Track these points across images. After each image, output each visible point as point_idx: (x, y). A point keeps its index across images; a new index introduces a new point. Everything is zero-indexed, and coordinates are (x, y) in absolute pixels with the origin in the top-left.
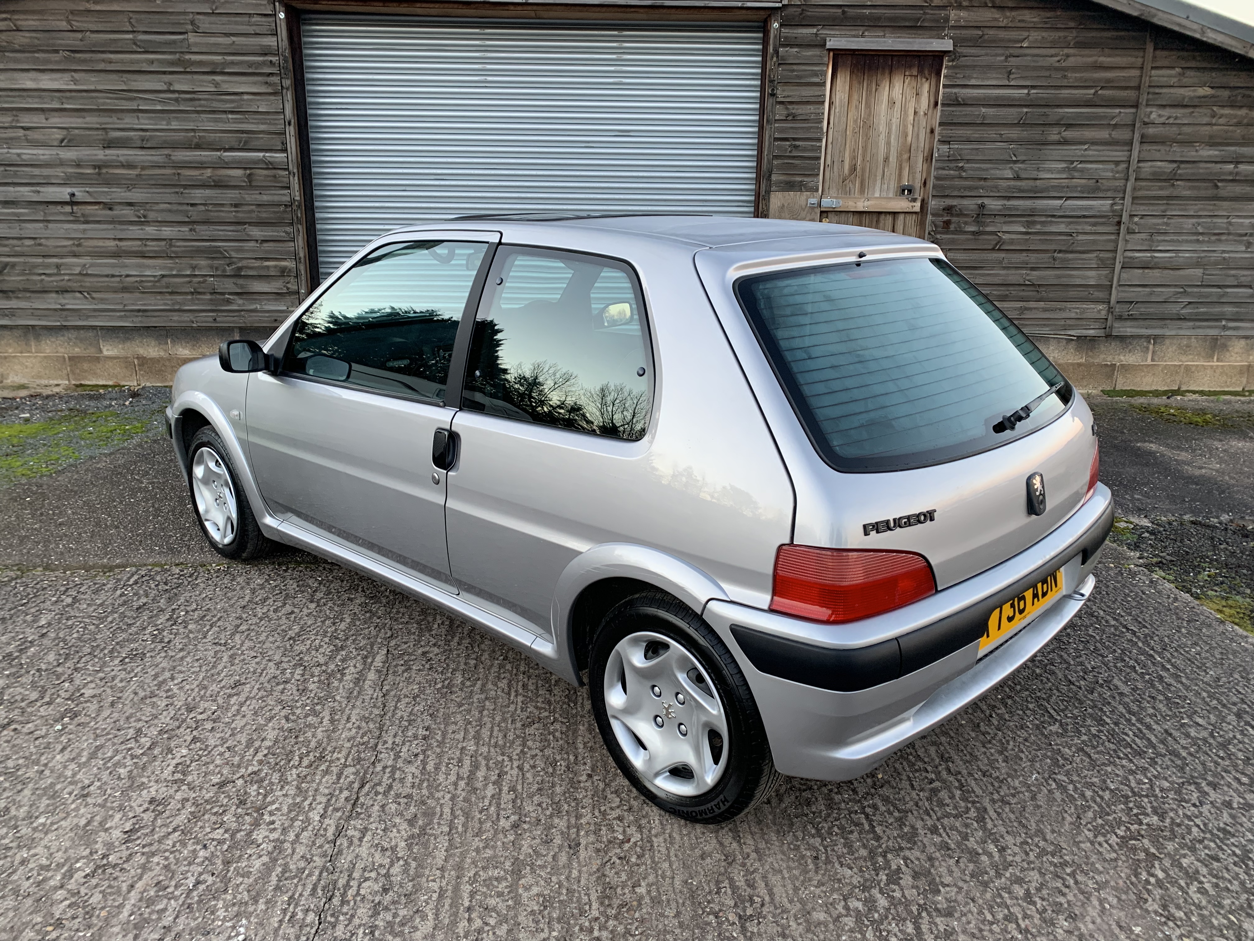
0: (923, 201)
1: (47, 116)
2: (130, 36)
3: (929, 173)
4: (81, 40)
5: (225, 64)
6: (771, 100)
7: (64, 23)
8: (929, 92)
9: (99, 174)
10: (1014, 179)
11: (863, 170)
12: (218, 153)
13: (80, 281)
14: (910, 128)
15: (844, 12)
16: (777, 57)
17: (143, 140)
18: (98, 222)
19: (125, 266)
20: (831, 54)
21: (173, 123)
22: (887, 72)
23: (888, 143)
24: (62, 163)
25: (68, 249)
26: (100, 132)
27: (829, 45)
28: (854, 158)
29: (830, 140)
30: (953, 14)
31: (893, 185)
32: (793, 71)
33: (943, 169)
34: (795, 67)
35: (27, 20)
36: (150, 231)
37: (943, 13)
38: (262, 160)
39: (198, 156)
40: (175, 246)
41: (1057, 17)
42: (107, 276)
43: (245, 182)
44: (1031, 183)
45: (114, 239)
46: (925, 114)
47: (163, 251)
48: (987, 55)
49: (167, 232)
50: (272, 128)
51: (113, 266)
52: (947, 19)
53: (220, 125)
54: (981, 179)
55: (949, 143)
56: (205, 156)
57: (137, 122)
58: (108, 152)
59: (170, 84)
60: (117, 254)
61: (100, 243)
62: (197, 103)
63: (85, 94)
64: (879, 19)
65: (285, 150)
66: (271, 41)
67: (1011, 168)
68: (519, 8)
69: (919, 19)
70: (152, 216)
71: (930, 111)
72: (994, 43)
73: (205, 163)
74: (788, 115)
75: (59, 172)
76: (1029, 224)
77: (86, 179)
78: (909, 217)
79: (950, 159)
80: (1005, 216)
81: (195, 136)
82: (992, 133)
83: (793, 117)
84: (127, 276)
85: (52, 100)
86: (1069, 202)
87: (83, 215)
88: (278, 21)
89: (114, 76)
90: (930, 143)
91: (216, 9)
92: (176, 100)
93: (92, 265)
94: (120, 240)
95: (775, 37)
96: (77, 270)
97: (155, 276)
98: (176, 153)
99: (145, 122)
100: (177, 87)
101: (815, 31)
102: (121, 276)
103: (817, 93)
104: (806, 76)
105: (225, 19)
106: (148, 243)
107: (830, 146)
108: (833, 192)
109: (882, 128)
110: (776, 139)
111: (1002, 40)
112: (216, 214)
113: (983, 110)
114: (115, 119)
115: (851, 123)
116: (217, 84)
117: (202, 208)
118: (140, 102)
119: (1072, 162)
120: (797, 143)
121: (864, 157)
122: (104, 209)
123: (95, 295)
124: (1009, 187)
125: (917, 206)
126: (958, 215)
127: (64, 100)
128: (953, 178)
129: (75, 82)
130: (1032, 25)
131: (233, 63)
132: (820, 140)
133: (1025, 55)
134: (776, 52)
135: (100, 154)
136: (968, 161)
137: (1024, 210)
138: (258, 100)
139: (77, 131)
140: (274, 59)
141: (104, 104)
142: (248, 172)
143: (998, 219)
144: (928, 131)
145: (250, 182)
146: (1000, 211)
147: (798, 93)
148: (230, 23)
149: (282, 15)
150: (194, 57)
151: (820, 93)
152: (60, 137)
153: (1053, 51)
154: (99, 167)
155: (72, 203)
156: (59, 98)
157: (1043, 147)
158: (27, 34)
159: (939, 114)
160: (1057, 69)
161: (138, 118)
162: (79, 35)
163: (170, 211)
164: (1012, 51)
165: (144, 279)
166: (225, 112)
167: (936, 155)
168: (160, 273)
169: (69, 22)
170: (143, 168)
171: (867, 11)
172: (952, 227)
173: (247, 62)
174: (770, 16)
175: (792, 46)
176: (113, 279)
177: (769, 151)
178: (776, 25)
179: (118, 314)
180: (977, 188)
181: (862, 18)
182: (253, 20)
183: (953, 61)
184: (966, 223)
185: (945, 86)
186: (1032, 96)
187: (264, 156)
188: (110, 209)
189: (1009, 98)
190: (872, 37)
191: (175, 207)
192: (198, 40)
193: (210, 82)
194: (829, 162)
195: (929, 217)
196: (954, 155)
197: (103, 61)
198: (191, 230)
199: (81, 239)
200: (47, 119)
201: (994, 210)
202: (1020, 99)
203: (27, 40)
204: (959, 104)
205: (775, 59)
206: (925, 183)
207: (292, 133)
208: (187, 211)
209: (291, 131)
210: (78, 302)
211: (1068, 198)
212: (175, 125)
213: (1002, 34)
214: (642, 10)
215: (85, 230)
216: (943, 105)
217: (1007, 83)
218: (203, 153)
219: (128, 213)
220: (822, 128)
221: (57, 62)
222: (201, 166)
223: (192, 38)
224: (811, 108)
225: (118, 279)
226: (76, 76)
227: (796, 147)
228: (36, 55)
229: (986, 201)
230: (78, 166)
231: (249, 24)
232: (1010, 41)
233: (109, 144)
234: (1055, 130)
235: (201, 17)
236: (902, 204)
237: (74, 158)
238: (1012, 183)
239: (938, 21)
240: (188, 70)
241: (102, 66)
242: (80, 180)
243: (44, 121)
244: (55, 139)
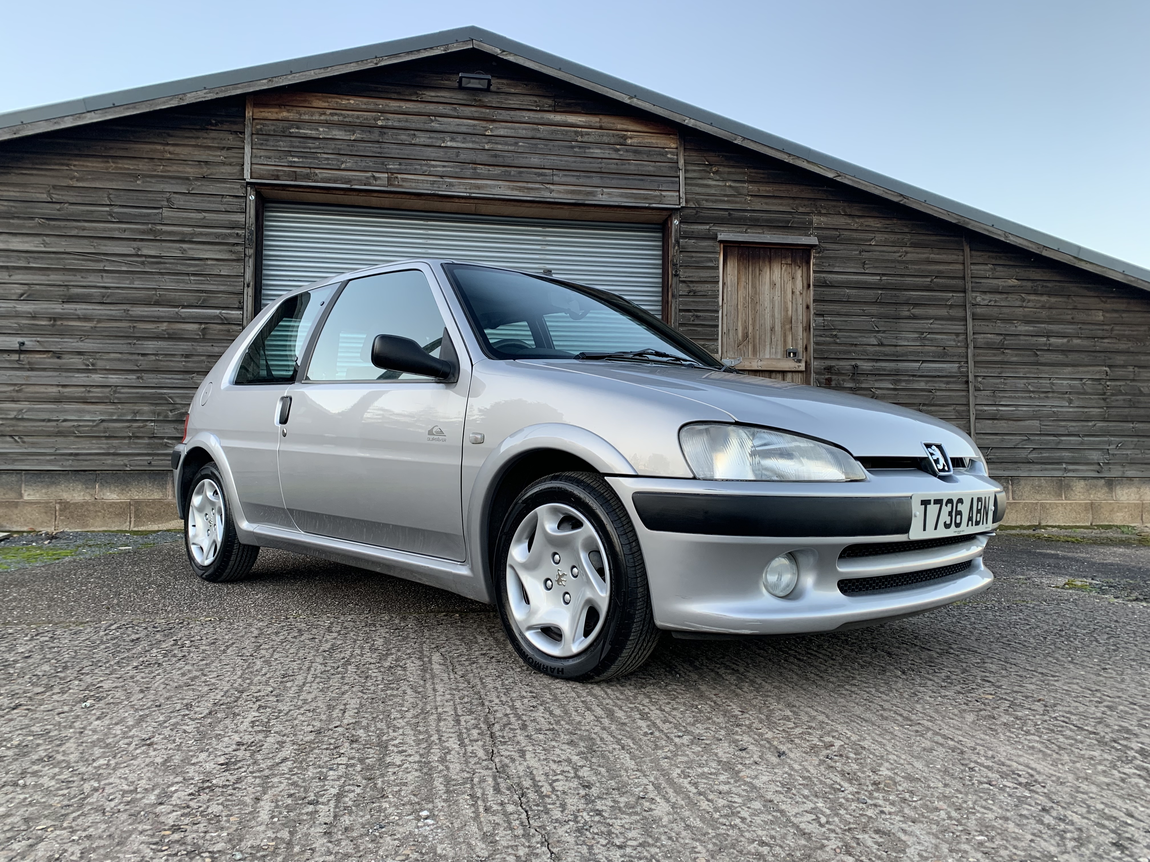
0: (806, 362)
1: (11, 273)
2: (107, 209)
3: (809, 339)
4: (58, 210)
5: (194, 234)
6: (675, 279)
7: (45, 196)
8: (802, 276)
9: (53, 325)
10: (878, 345)
11: (754, 338)
12: (177, 310)
13: (13, 426)
14: (790, 304)
15: (730, 214)
16: (679, 246)
17: (104, 297)
18: (44, 369)
19: (65, 411)
20: (722, 246)
21: (136, 283)
22: (767, 261)
23: (773, 316)
24: (17, 315)
25: (8, 394)
26: (61, 289)
27: (721, 237)
28: (745, 328)
29: (725, 313)
30: (815, 219)
31: (780, 349)
32: (692, 257)
33: (821, 336)
34: (694, 254)
35: (9, 191)
36: (97, 378)
37: (807, 218)
38: (218, 316)
39: (155, 311)
40: (120, 393)
41: (894, 224)
42: (44, 420)
43: (198, 335)
44: (893, 349)
45: (58, 385)
46: (801, 294)
47: (107, 397)
48: (845, 249)
49: (114, 379)
50: (231, 289)
51: (52, 411)
52: (811, 222)
53: (182, 285)
54: (852, 345)
55: (822, 315)
56: (163, 312)
57: (100, 280)
58: (66, 306)
59: (139, 249)
60: (57, 400)
61: (42, 389)
62: (163, 266)
63: (53, 256)
64: (758, 220)
65: (241, 308)
66: (240, 218)
67: (875, 336)
68: (463, 201)
69: (789, 222)
70: (100, 364)
71: (804, 293)
72: (849, 241)
73: (162, 317)
74: (690, 292)
75: (11, 323)
76: (895, 382)
77: (38, 330)
78: (796, 376)
79: (825, 329)
80: (876, 375)
81: (156, 294)
82: (856, 309)
83: (694, 293)
84: (65, 420)
85: (19, 260)
86: (924, 365)
87: (29, 363)
88: (248, 202)
89: (85, 241)
90: (807, 316)
91: (193, 189)
92: (143, 263)
93: (29, 410)
94: (64, 386)
95: (676, 231)
96: (12, 415)
97: (94, 421)
98: (134, 309)
99: (108, 281)
100: (145, 252)
101: (708, 227)
102: (58, 420)
103: (713, 275)
104: (702, 262)
105: (199, 198)
106: (92, 390)
107: (725, 318)
108: (731, 354)
109: (767, 304)
110: (680, 310)
111: (854, 239)
112: (165, 364)
113: (848, 291)
114: (78, 278)
115: (741, 300)
116: (184, 251)
117: (153, 358)
118: (107, 264)
119: (922, 333)
120: (699, 314)
121: (754, 325)
122: (51, 357)
123: (26, 439)
124: (876, 352)
125: (802, 367)
126: (836, 374)
127: (31, 260)
128: (829, 344)
129: (45, 244)
130: (876, 229)
131: (201, 234)
132: (718, 311)
133: (875, 251)
134: (677, 242)
135: (58, 308)
136: (840, 330)
137: (891, 371)
138: (221, 265)
139: (38, 287)
140: (240, 232)
141: (70, 264)
142: (203, 326)
143: (870, 378)
144: (805, 307)
145: (203, 335)
146: (871, 370)
147: (697, 274)
148: (203, 201)
149: (252, 197)
150: (165, 228)
151: (715, 275)
152: (20, 291)
153: (895, 249)
154: (55, 319)
155: (20, 352)
156: (26, 258)
157: (898, 321)
158: (6, 203)
159: (812, 293)
160: (899, 262)
161: (102, 276)
162: (58, 206)
163: (119, 360)
164: (864, 247)
165: (81, 424)
166: (188, 274)
167: (813, 325)
168: (99, 418)
169: (49, 194)
170: (99, 321)
171: (748, 215)
172: (833, 384)
173: (216, 233)
174: (670, 216)
175: (690, 238)
176: (49, 424)
177: (675, 320)
178: (676, 222)
179: (48, 458)
180: (850, 352)
181: (745, 219)
182: (225, 200)
183: (819, 253)
184: (844, 380)
185: (814, 272)
186: (883, 282)
187: (220, 313)
188: (59, 358)
189: (866, 282)
190: (753, 233)
191: (125, 357)
192: (171, 214)
193: (177, 249)
194: (725, 330)
195: (813, 375)
196: (827, 325)
197: (76, 228)
198: (138, 378)
199: (22, 385)
200: (10, 276)
201: (866, 370)
202: (875, 284)
203: (6, 208)
204: (828, 286)
205: (676, 248)
206: (806, 348)
207: (250, 293)
208: (137, 360)
209: (249, 292)
210: (7, 446)
211: (924, 361)
212: (137, 284)
213: (855, 235)
214: (566, 207)
215: (28, 377)
216: (814, 285)
217: (863, 271)
218: (161, 309)
219: (77, 361)
220: (718, 302)
221: (30, 228)
222: (158, 320)
223: (166, 213)
224: (709, 286)
225: (54, 424)
226: (47, 239)
227: (697, 316)
228: (11, 221)
229: (859, 363)
230: (34, 318)
231: (221, 203)
232: (861, 240)
233: (69, 299)
234: (906, 308)
235: (177, 196)
236: (789, 364)
237: (31, 311)
238: (877, 348)
239: (804, 223)
240: (158, 238)
241: (74, 232)
242: (32, 330)
243: (7, 277)
244: (15, 294)
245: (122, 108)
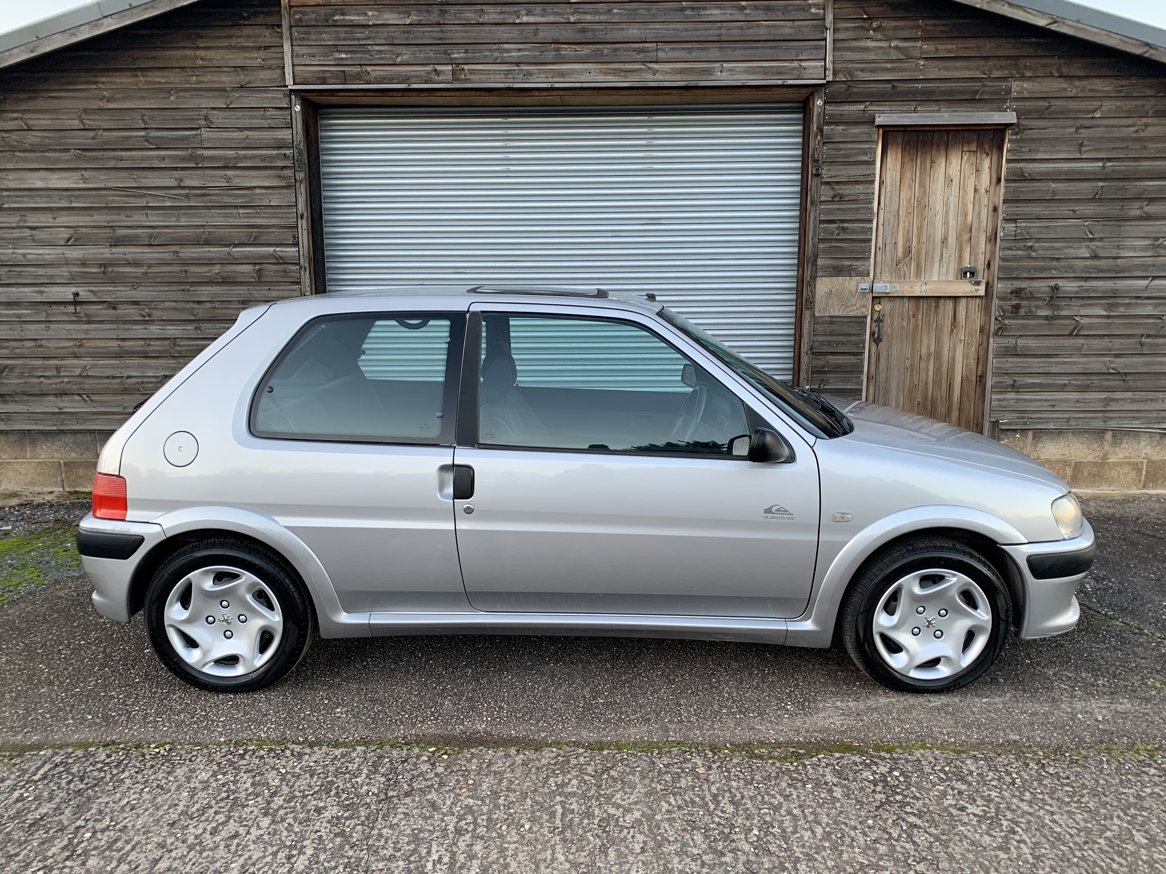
0: (987, 284)
1: (55, 215)
2: (143, 133)
3: (993, 253)
4: (93, 138)
5: (238, 158)
6: (815, 180)
7: (76, 122)
8: (990, 168)
9: (104, 273)
10: (1091, 258)
11: (919, 253)
12: (228, 249)
13: (79, 384)
14: (970, 206)
15: (894, 87)
16: (822, 136)
17: (151, 238)
18: (102, 322)
19: (127, 367)
20: (881, 131)
21: (182, 220)
22: (942, 148)
23: (946, 223)
24: (67, 263)
25: (70, 350)
26: (107, 230)
27: (879, 121)
28: (908, 240)
29: (881, 222)
30: (1015, 86)
31: (953, 267)
32: (840, 149)
33: (1010, 249)
34: (841, 146)
35: (39, 119)
36: (154, 330)
37: (1004, 85)
38: (272, 255)
39: (206, 252)
40: (179, 346)
41: (1133, 85)
42: (108, 377)
43: (254, 277)
44: (1111, 262)
45: (118, 339)
46: (987, 191)
47: (167, 351)
48: (1055, 127)
49: (172, 331)
50: (283, 222)
51: (114, 367)
52: (1009, 91)
53: (230, 220)
54: (1053, 259)
55: (1015, 221)
56: (214, 252)
57: (145, 219)
58: (114, 250)
59: (181, 180)
60: (119, 355)
61: (103, 344)
62: (208, 198)
63: (94, 192)
64: (932, 92)
65: (296, 244)
66: (285, 134)
67: (1088, 247)
68: (545, 93)
69: (976, 92)
70: (156, 314)
71: (992, 188)
72: (1063, 114)
73: (214, 259)
74: (835, 196)
75: (64, 271)
76: (1110, 307)
77: (90, 278)
78: (971, 302)
79: (1017, 239)
80: (1083, 298)
81: (204, 232)
82: (1064, 210)
83: (841, 198)
84: (129, 377)
85: (61, 199)
86: (1156, 282)
87: (86, 315)
88: (293, 114)
89: (125, 174)
90: (993, 221)
91: (231, 103)
92: (187, 196)
93: (92, 367)
94: (123, 340)
95: (819, 115)
96: (77, 372)
97: (157, 377)
98: (184, 250)
99: (154, 219)
100: (188, 183)
101: (862, 107)
102: (122, 377)
103: (866, 173)
104: (854, 155)
105: (239, 113)
106: (152, 343)
107: (881, 228)
108: (886, 276)
109: (939, 207)
110: (822, 222)
111: (1070, 111)
112: (222, 311)
113: (1053, 185)
114: (123, 217)
115: (904, 204)
116: (229, 179)
117: (209, 305)
118: (148, 199)
119: (1157, 239)
120: (846, 225)
121: (919, 236)
122: (108, 308)
123: (94, 398)
124: (1086, 267)
125: (981, 290)
126: (1028, 299)
127: (73, 199)
128: (1021, 258)
129: (85, 180)
130: (1103, 94)
131: (245, 157)
132: (870, 221)
133: (1099, 126)
134: (821, 130)
135: (106, 253)
136: (1038, 240)
137: (1106, 292)
138: (271, 194)
139: (84, 230)
140: (288, 152)
141: (112, 202)
142: (257, 267)
143: (1074, 302)
144: (991, 209)
145: (259, 278)
146: (1077, 293)
147: (844, 172)
148: (244, 117)
149: (298, 108)
150: (206, 153)
151: (869, 172)
152: (66, 236)
153: (1129, 121)
154: (105, 266)
155: (75, 303)
156: (68, 197)
157: (1122, 223)
158: (38, 134)
159: (1002, 190)
160: (1134, 140)
161: (147, 214)
162: (91, 134)
163: (175, 309)
164: (1083, 122)
165: (145, 380)
166: (236, 207)
167: (1000, 234)
168: (162, 374)
169: (81, 121)
170: (150, 266)
171: (919, 86)
172: (1022, 312)
173: (261, 155)
174: (812, 94)
175: (837, 124)
176: (114, 381)
177: (814, 234)
178: (819, 102)
179: (117, 417)
180: (1049, 269)
181: (916, 92)
182: (269, 113)
183: (1016, 134)
184: (1037, 307)
185: (1008, 161)
186: (1107, 169)
187: (274, 251)
188: (114, 308)
189: (1081, 172)
190: (925, 112)
191: (181, 305)
192: (211, 135)
193: (221, 177)
194: (880, 244)
195: (995, 302)
196: (1021, 234)
197: (115, 158)
198: (196, 328)
199: (83, 339)
200: (54, 219)
201: (1070, 292)
202: (1094, 173)
203: (39, 139)
204: (1026, 180)
205: (819, 138)
206: (989, 265)
207: (305, 226)
208: (193, 309)
209: (303, 225)
210: (76, 405)
211: (1154, 278)
212: (184, 221)
213: (1072, 105)
214: (674, 92)
215: (87, 330)
216: (1007, 180)
217: (1079, 156)
218: (211, 249)
219: (132, 312)
220: (872, 208)
221: (67, 161)
222: (210, 262)
223: (205, 133)
224: (860, 188)
225: (119, 381)
226: (86, 174)
227: (843, 229)
228: (47, 154)
229: (1060, 283)
230: (84, 264)
231: (264, 118)
232: (1080, 111)
233: (116, 242)
234: (1137, 204)
235: (215, 112)
236: (964, 288)
237: (80, 257)
238: (1089, 262)
239: (998, 93)
240: (200, 165)
241: (112, 164)
242: (85, 279)
243: (52, 220)
244: (62, 238)
245: (140, 9)
